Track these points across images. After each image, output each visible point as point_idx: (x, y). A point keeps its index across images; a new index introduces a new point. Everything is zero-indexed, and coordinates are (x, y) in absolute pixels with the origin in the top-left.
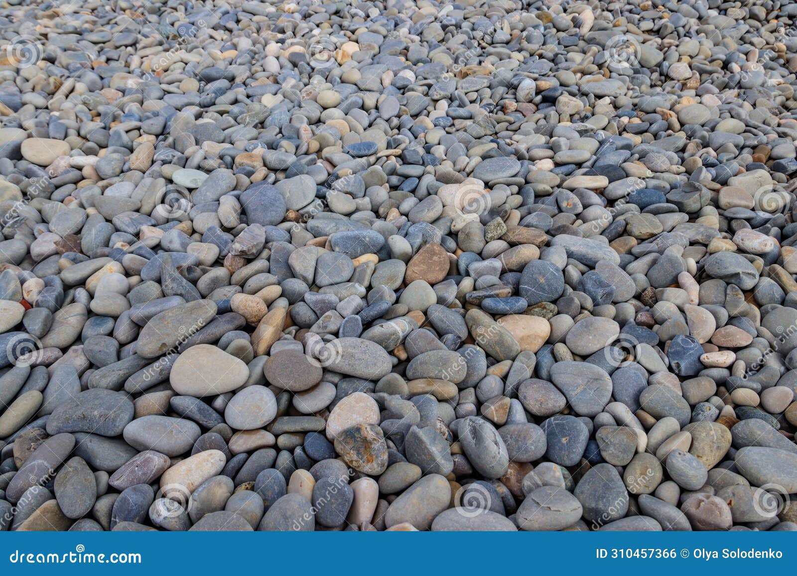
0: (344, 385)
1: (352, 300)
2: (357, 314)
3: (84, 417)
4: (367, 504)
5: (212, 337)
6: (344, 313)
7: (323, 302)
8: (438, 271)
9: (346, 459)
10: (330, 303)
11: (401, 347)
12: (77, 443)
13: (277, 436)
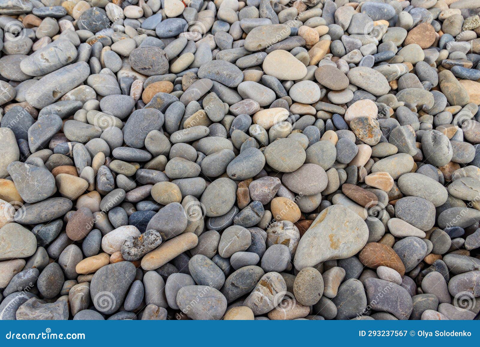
0: (359, 93)
1: (372, 46)
2: (373, 55)
3: (218, 73)
4: (364, 157)
5: (288, 48)
6: (364, 53)
7: (353, 43)
8: (427, 41)
9: (356, 132)
10: (356, 45)
11: (395, 82)
12: (213, 86)
13: (317, 111)
